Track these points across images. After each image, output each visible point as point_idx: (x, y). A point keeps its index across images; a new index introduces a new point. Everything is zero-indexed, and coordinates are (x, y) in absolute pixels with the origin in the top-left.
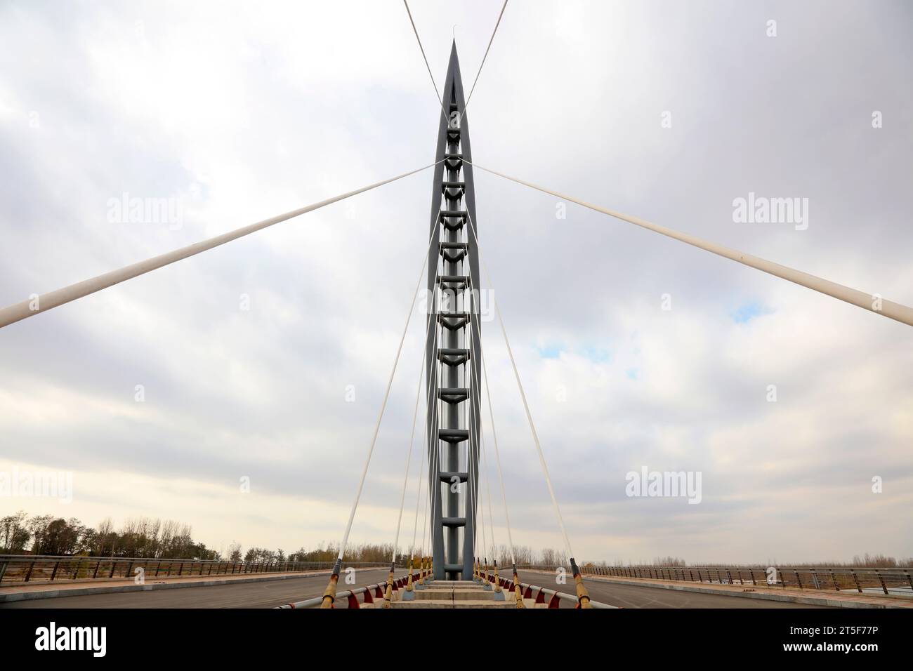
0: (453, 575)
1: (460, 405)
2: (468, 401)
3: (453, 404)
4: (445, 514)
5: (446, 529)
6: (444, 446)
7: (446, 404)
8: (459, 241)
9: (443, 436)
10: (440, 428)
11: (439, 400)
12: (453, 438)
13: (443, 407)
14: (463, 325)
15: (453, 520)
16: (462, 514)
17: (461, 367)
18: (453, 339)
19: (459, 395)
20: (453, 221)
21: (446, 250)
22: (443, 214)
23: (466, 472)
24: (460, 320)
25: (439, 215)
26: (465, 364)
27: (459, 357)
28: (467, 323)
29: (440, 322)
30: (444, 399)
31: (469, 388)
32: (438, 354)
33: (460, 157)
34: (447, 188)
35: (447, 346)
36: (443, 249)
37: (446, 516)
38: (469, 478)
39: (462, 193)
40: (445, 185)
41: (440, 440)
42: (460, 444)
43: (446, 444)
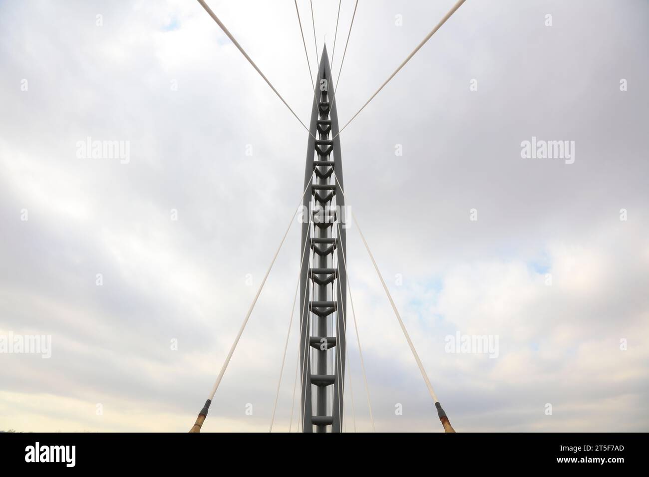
1: (329, 317)
2: (335, 314)
3: (323, 316)
4: (315, 413)
5: (315, 426)
6: (314, 353)
7: (316, 317)
8: (328, 184)
9: (313, 343)
10: (311, 335)
11: (311, 313)
13: (314, 319)
14: (331, 251)
15: (322, 418)
16: (329, 413)
17: (329, 285)
18: (323, 262)
19: (328, 308)
20: (324, 170)
21: (317, 191)
22: (315, 164)
23: (334, 374)
24: (329, 246)
25: (312, 164)
26: (333, 283)
27: (328, 276)
28: (335, 248)
29: (312, 248)
30: (314, 312)
31: (336, 302)
32: (310, 273)
33: (329, 123)
34: (318, 145)
35: (317, 267)
36: (316, 190)
37: (316, 415)
38: (336, 381)
39: (331, 149)
40: (317, 143)
41: (311, 347)
42: (328, 351)
43: (316, 351)
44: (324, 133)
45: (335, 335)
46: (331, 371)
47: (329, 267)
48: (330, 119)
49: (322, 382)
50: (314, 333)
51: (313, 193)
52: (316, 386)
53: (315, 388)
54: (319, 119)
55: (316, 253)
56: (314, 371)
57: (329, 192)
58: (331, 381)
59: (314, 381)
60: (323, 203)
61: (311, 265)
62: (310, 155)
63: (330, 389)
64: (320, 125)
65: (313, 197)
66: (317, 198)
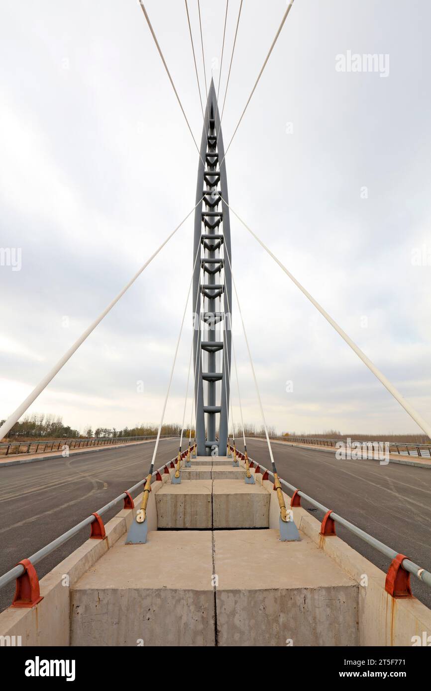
4: (206, 404)
5: (206, 415)
6: (205, 354)
8: (216, 211)
9: (204, 347)
10: (202, 340)
12: (212, 348)
13: (204, 326)
14: (219, 270)
15: (212, 408)
16: (218, 403)
17: (217, 299)
18: (212, 279)
20: (212, 199)
21: (206, 218)
22: (204, 193)
23: (221, 372)
24: (217, 265)
25: (202, 194)
26: (220, 296)
27: (217, 291)
28: (222, 268)
29: (202, 268)
32: (200, 289)
33: (217, 155)
34: (207, 177)
35: (207, 283)
38: (223, 377)
39: (218, 180)
40: (206, 174)
41: (202, 350)
42: (217, 353)
43: (207, 353)
44: (212, 165)
45: (222, 340)
46: (219, 370)
47: (217, 283)
48: (217, 151)
49: (212, 380)
50: (204, 338)
51: (203, 219)
53: (206, 383)
54: (207, 152)
55: (205, 272)
56: (205, 370)
57: (217, 218)
58: (219, 378)
59: (205, 378)
60: (212, 229)
61: (202, 283)
62: (200, 186)
63: (219, 384)
64: (208, 158)
65: (203, 224)
66: (206, 224)
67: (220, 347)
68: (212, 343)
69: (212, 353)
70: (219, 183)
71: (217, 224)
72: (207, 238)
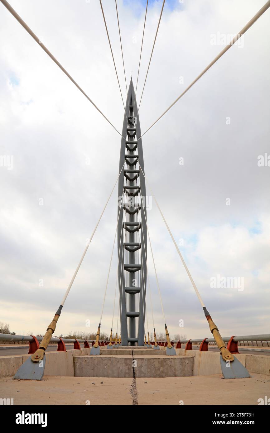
0: (133, 343)
1: (136, 252)
2: (140, 250)
3: (132, 252)
4: (128, 310)
5: (128, 318)
6: (127, 274)
7: (128, 252)
8: (134, 169)
9: (126, 268)
10: (125, 263)
11: (125, 250)
12: (132, 269)
13: (126, 253)
14: (137, 211)
15: (132, 313)
16: (137, 310)
17: (136, 233)
18: (132, 219)
19: (135, 247)
20: (132, 160)
22: (126, 157)
23: (139, 287)
24: (135, 208)
25: (124, 157)
26: (138, 231)
27: (135, 227)
28: (139, 210)
29: (125, 210)
30: (127, 249)
31: (140, 243)
32: (124, 225)
34: (128, 145)
35: (128, 221)
36: (127, 173)
37: (129, 311)
38: (141, 291)
39: (136, 147)
40: (127, 143)
41: (125, 270)
42: (136, 273)
43: (128, 273)
44: (131, 137)
45: (140, 263)
47: (136, 221)
48: (135, 128)
49: (133, 292)
50: (126, 262)
51: (125, 175)
52: (129, 294)
53: (128, 295)
54: (128, 128)
55: (127, 213)
56: (127, 285)
57: (135, 174)
58: (138, 291)
59: (127, 291)
60: (131, 181)
61: (124, 221)
62: (123, 151)
63: (137, 296)
64: (129, 132)
65: (125, 178)
66: (127, 178)
67: (138, 268)
68: (132, 265)
69: (132, 272)
70: (137, 149)
71: (136, 178)
72: (128, 188)
